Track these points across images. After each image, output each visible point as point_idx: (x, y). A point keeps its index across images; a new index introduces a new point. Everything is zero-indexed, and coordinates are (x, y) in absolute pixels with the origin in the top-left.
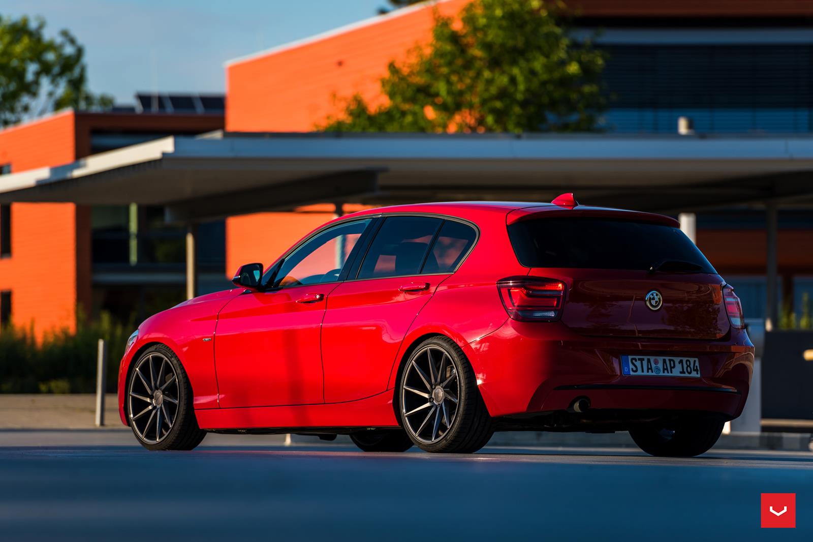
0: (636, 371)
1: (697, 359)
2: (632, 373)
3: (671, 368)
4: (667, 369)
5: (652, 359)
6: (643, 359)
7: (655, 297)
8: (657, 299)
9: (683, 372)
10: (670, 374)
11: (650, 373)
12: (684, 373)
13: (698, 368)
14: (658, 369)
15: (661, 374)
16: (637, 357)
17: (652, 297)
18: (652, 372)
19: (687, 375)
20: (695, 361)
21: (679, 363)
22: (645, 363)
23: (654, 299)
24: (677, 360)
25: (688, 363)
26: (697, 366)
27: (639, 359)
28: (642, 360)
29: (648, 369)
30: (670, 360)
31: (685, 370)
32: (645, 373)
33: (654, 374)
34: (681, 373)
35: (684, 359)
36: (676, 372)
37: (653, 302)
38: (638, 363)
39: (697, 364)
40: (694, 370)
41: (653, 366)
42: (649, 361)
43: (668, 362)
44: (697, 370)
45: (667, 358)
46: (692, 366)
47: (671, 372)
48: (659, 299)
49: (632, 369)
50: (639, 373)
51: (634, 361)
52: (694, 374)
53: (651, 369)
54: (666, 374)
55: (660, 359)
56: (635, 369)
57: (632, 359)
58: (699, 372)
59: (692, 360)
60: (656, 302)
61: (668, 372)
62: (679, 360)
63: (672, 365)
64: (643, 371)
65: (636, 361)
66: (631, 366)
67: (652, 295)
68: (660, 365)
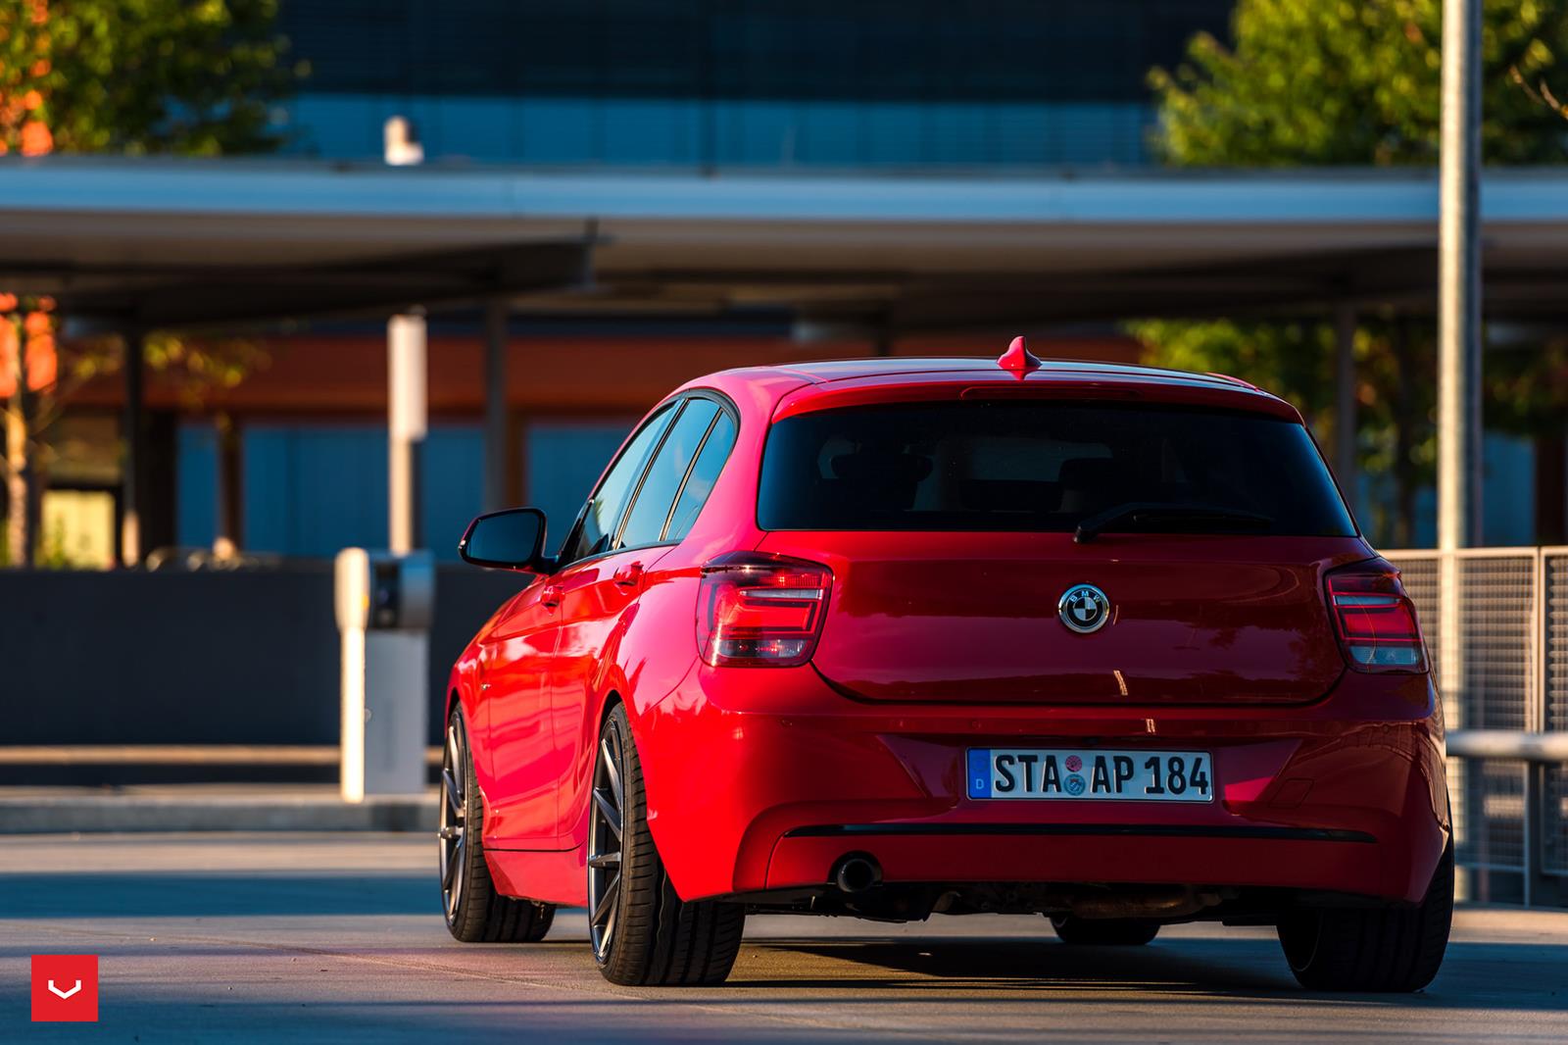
0: (1011, 787)
1: (1206, 758)
2: (995, 793)
3: (1120, 778)
4: (1106, 782)
5: (1062, 756)
6: (1035, 759)
7: (1088, 600)
8: (1090, 604)
9: (1158, 789)
10: (1114, 795)
11: (1053, 793)
12: (1161, 791)
13: (1208, 778)
14: (1079, 783)
15: (1088, 794)
16: (1015, 753)
17: (1074, 599)
18: (1059, 790)
19: (1169, 796)
20: (1198, 762)
21: (1147, 766)
22: (1040, 769)
23: (1081, 604)
24: (1140, 758)
25: (1176, 766)
26: (1203, 775)
27: (1021, 759)
28: (1029, 761)
29: (1047, 782)
30: (1118, 760)
31: (1165, 784)
32: (1038, 793)
33: (1065, 795)
34: (1149, 790)
35: (1164, 757)
36: (1138, 789)
37: (1080, 614)
38: (1018, 770)
39: (1206, 767)
40: (1194, 783)
41: (1065, 773)
42: (1051, 762)
43: (1110, 764)
44: (1203, 784)
45: (1109, 756)
46: (1187, 773)
47: (1119, 790)
48: (1099, 605)
49: (998, 783)
50: (1020, 792)
51: (1006, 764)
52: (1193, 794)
53: (1057, 782)
54: (1103, 794)
55: (1088, 757)
56: (1006, 783)
57: (1000, 760)
58: (1209, 789)
59: (1189, 759)
60: (1089, 613)
61: (1108, 790)
62: (1147, 759)
63: (1125, 772)
64: (1029, 789)
65: (1012, 762)
66: (996, 776)
67: (1078, 594)
68: (1087, 773)
